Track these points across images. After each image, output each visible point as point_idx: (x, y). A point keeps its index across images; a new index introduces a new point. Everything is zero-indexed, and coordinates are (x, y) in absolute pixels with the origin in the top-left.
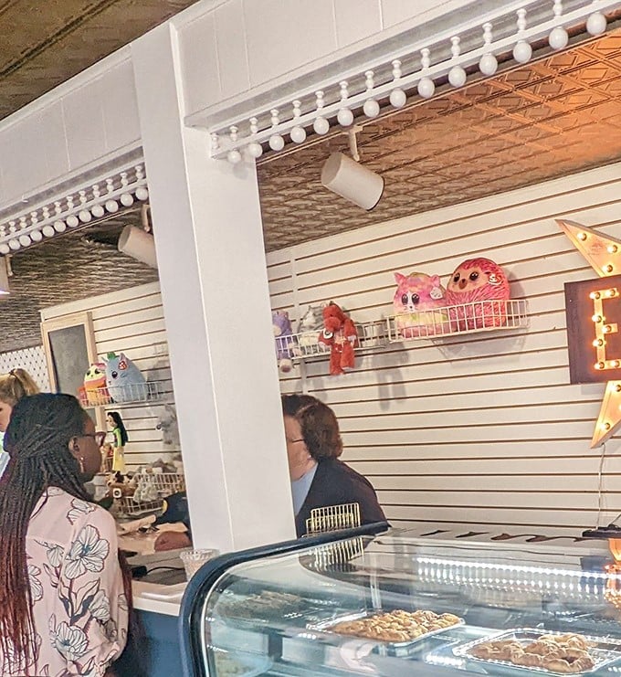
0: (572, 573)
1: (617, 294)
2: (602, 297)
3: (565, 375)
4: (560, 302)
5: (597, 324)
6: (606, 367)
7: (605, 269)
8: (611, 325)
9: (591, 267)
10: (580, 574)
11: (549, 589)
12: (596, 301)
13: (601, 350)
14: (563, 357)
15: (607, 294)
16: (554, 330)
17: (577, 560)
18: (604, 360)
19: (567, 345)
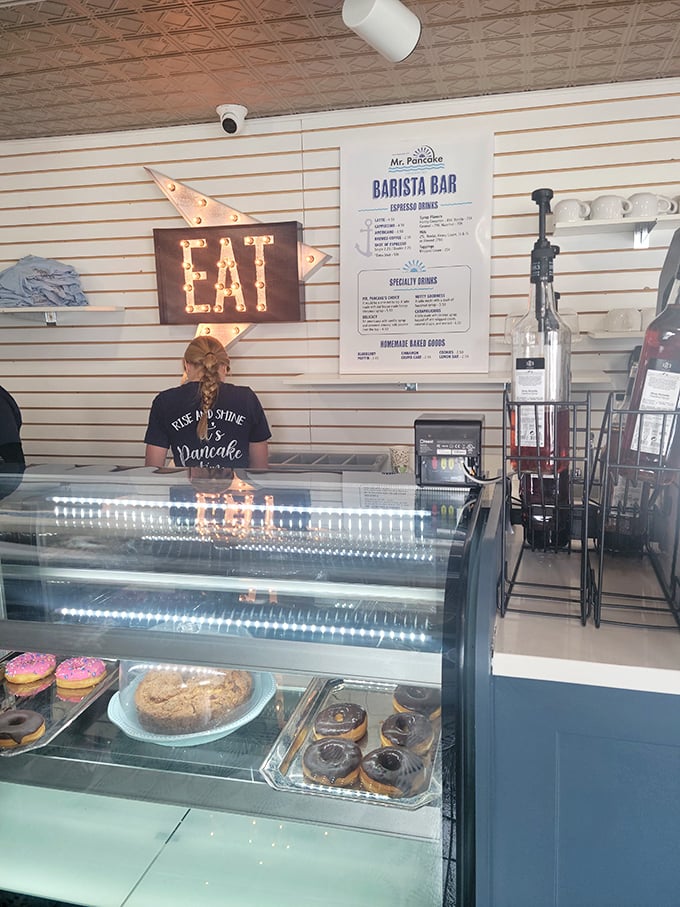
0: (161, 504)
1: (205, 245)
2: (191, 246)
3: (154, 316)
4: (148, 246)
5: (186, 271)
6: (194, 312)
7: (195, 220)
8: (201, 273)
9: (182, 217)
10: (170, 504)
11: (153, 524)
12: (185, 249)
13: (190, 295)
14: (152, 299)
15: (197, 243)
16: (141, 273)
17: (166, 490)
18: (193, 305)
19: (156, 288)
